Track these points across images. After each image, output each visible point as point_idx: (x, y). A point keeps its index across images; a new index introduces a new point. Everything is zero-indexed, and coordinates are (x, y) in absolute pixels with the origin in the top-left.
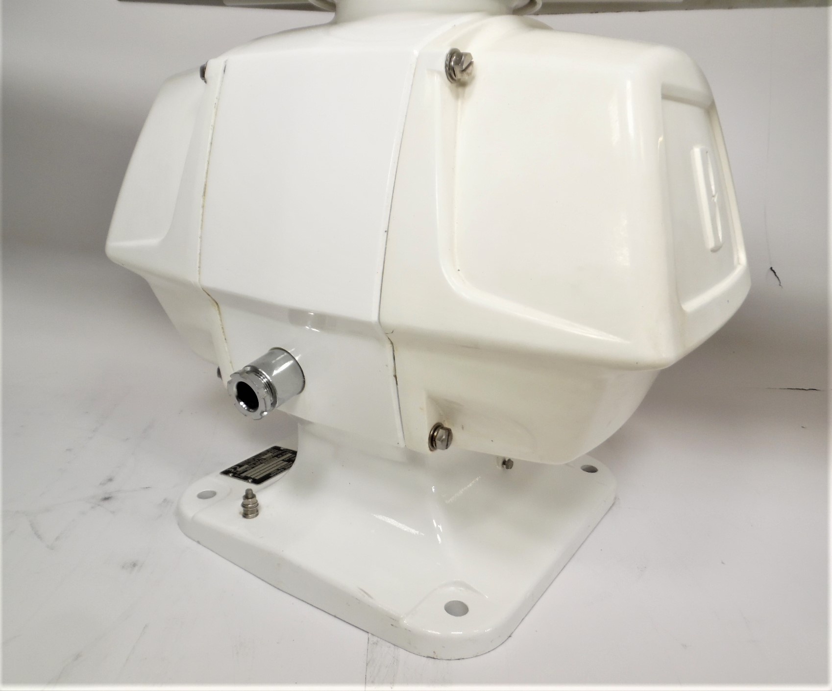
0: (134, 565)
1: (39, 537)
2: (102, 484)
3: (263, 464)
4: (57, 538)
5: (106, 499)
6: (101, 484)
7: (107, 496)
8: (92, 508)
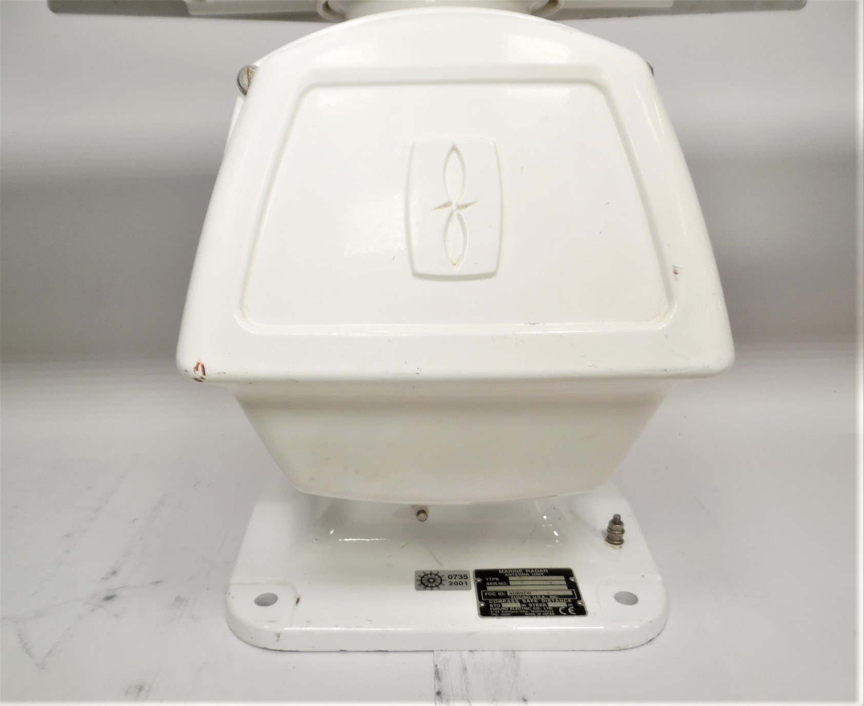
0: (141, 689)
1: (28, 652)
2: (105, 579)
3: (533, 593)
4: (50, 653)
5: (109, 598)
6: (103, 578)
7: (110, 594)
8: (93, 610)
